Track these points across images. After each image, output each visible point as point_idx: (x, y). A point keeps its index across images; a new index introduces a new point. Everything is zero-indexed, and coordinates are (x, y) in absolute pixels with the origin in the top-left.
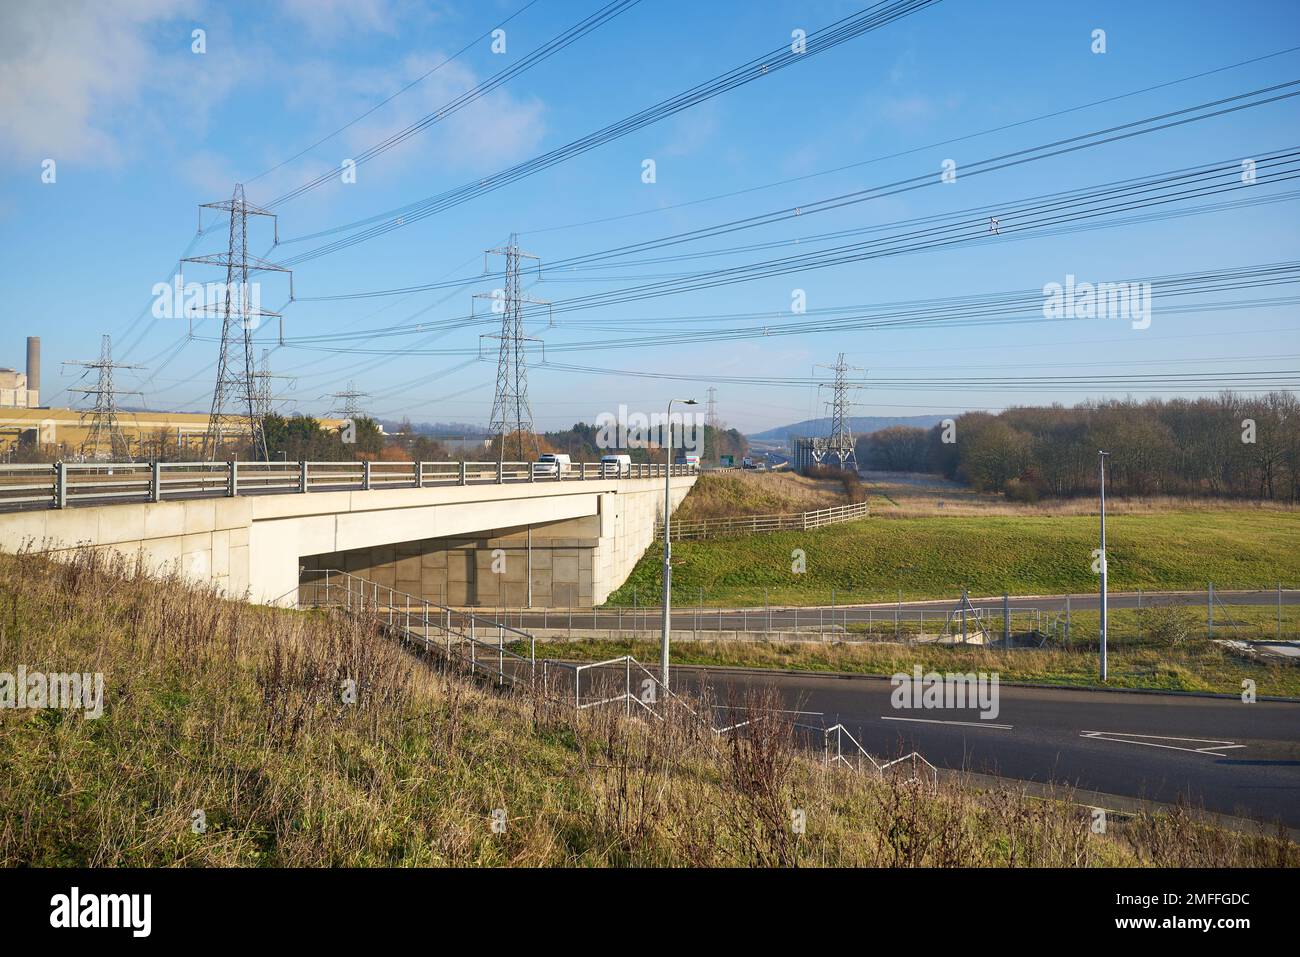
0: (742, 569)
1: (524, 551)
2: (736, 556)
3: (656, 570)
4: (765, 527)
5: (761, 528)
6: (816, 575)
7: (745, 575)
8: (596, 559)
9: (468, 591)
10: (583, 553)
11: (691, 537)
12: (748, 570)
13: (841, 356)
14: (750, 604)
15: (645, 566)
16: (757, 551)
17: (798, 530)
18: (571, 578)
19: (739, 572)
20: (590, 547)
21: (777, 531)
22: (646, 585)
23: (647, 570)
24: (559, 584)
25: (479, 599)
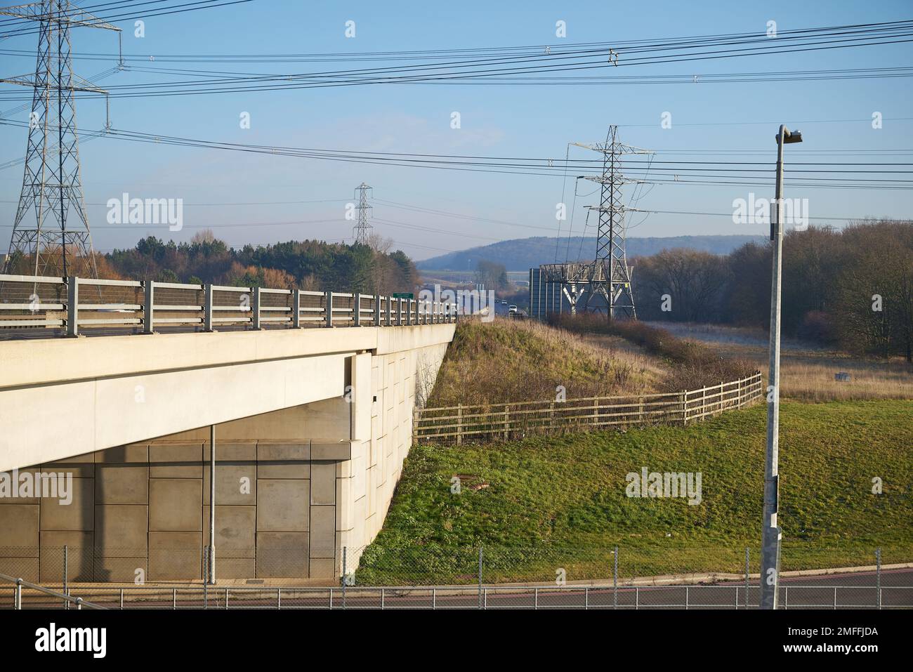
0: (595, 497)
1: (199, 468)
2: (577, 472)
3: (437, 501)
4: (613, 419)
5: (606, 419)
6: (735, 510)
7: (605, 510)
8: (345, 484)
9: (84, 550)
10: (319, 473)
11: (481, 436)
12: (608, 499)
13: (613, 130)
14: (646, 571)
15: (415, 495)
16: (612, 462)
17: (673, 422)
18: (294, 521)
19: (591, 504)
20: (334, 460)
21: (636, 426)
22: (428, 532)
23: (420, 502)
24: (271, 534)
25: (108, 565)
